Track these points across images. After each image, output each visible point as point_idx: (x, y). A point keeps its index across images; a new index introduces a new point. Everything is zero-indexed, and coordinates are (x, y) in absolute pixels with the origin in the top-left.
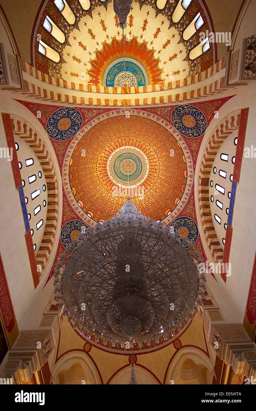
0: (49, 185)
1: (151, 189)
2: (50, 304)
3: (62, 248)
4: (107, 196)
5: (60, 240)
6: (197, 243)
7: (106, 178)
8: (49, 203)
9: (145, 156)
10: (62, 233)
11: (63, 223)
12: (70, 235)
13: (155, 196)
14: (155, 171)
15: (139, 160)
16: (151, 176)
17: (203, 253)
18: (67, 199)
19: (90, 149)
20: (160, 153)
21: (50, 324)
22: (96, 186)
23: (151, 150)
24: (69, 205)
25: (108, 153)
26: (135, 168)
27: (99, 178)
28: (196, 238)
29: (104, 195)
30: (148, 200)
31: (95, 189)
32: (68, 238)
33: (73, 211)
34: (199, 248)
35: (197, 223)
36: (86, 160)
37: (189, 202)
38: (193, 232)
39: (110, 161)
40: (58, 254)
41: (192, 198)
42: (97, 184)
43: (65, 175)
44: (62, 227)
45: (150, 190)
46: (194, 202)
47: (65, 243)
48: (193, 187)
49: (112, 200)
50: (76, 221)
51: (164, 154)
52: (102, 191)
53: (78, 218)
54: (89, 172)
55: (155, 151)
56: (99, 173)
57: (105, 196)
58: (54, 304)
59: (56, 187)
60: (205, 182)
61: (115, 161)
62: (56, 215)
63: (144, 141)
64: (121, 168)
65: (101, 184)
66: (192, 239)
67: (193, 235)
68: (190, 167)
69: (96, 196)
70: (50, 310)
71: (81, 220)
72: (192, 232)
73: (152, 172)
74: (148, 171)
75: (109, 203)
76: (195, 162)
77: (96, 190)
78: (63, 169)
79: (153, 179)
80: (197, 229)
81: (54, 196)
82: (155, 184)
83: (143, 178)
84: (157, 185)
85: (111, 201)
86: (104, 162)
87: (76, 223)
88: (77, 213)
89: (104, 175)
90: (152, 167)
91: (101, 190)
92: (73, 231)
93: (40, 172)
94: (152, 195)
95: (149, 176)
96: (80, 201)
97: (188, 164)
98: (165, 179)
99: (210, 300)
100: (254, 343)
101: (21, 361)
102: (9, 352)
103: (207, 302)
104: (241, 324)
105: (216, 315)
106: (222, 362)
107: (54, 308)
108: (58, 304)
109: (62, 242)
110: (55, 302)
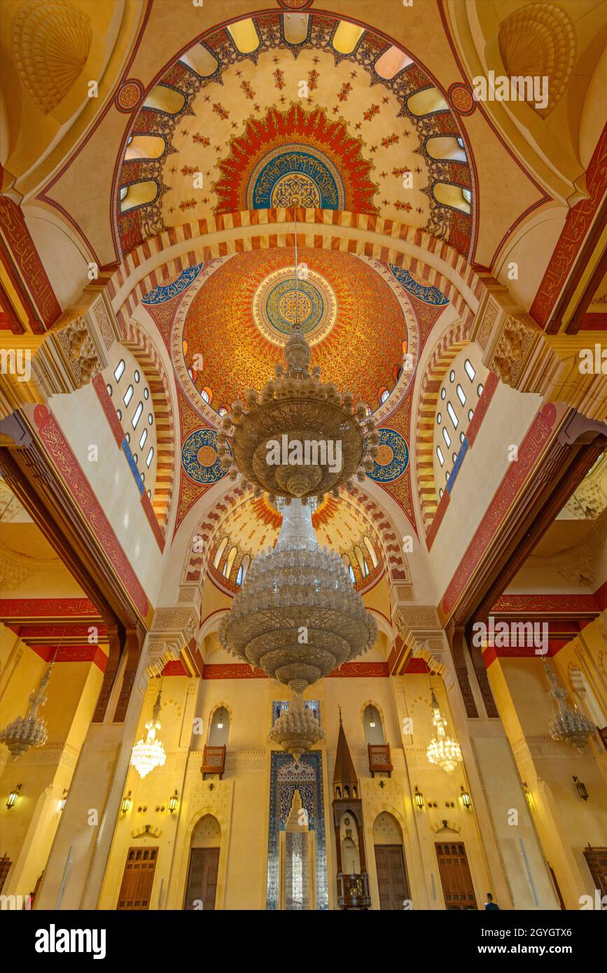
0: (152, 385)
1: (338, 355)
2: (186, 571)
3: (187, 479)
4: (255, 366)
5: (182, 467)
6: (403, 477)
7: (251, 330)
8: (157, 414)
9: (329, 288)
10: (183, 456)
11: (183, 438)
12: (196, 456)
13: (344, 370)
14: (348, 320)
15: (319, 295)
16: (339, 330)
18: (184, 396)
19: (217, 281)
20: (361, 290)
21: (191, 600)
22: (233, 349)
23: (345, 279)
24: (189, 406)
25: (254, 282)
26: (309, 310)
27: (237, 333)
28: (404, 468)
29: (248, 365)
30: (331, 377)
31: (231, 355)
32: (194, 462)
33: (197, 415)
34: (404, 486)
35: (409, 444)
36: (210, 303)
37: (401, 406)
38: (401, 458)
39: (259, 296)
40: (182, 490)
41: (408, 400)
42: (234, 345)
43: (177, 353)
44: (182, 444)
45: (335, 357)
46: (410, 407)
47: (190, 471)
48: (413, 382)
49: (263, 373)
50: (203, 431)
51: (369, 293)
52: (245, 358)
53: (207, 424)
54: (218, 324)
55: (351, 283)
56: (238, 322)
57: (251, 368)
58: (192, 572)
59: (165, 387)
60: (434, 387)
61: (269, 296)
62: (171, 433)
63: (331, 261)
64: (281, 310)
65: (242, 343)
66: (397, 468)
67: (399, 462)
68: (414, 345)
69: (234, 370)
70: (187, 580)
71: (212, 427)
72: (399, 458)
73: (343, 322)
74: (334, 318)
75: (259, 381)
76: (423, 342)
77: (234, 357)
78: (172, 344)
79: (343, 336)
80: (407, 454)
81: (164, 403)
82: (346, 346)
83: (324, 332)
84: (351, 349)
85: (261, 377)
86: (247, 300)
87: (205, 434)
88: (204, 415)
89: (247, 325)
90: (344, 313)
91: (242, 355)
92: (201, 449)
93: (137, 371)
94: (340, 367)
95: (336, 328)
96: (206, 388)
97: (411, 340)
98: (367, 342)
99: (403, 572)
100: (443, 631)
101: (165, 644)
102: (148, 634)
103: (399, 575)
104: (435, 607)
105: (406, 592)
106: (403, 642)
107: (193, 576)
108: (196, 571)
109: (186, 470)
110: (192, 569)
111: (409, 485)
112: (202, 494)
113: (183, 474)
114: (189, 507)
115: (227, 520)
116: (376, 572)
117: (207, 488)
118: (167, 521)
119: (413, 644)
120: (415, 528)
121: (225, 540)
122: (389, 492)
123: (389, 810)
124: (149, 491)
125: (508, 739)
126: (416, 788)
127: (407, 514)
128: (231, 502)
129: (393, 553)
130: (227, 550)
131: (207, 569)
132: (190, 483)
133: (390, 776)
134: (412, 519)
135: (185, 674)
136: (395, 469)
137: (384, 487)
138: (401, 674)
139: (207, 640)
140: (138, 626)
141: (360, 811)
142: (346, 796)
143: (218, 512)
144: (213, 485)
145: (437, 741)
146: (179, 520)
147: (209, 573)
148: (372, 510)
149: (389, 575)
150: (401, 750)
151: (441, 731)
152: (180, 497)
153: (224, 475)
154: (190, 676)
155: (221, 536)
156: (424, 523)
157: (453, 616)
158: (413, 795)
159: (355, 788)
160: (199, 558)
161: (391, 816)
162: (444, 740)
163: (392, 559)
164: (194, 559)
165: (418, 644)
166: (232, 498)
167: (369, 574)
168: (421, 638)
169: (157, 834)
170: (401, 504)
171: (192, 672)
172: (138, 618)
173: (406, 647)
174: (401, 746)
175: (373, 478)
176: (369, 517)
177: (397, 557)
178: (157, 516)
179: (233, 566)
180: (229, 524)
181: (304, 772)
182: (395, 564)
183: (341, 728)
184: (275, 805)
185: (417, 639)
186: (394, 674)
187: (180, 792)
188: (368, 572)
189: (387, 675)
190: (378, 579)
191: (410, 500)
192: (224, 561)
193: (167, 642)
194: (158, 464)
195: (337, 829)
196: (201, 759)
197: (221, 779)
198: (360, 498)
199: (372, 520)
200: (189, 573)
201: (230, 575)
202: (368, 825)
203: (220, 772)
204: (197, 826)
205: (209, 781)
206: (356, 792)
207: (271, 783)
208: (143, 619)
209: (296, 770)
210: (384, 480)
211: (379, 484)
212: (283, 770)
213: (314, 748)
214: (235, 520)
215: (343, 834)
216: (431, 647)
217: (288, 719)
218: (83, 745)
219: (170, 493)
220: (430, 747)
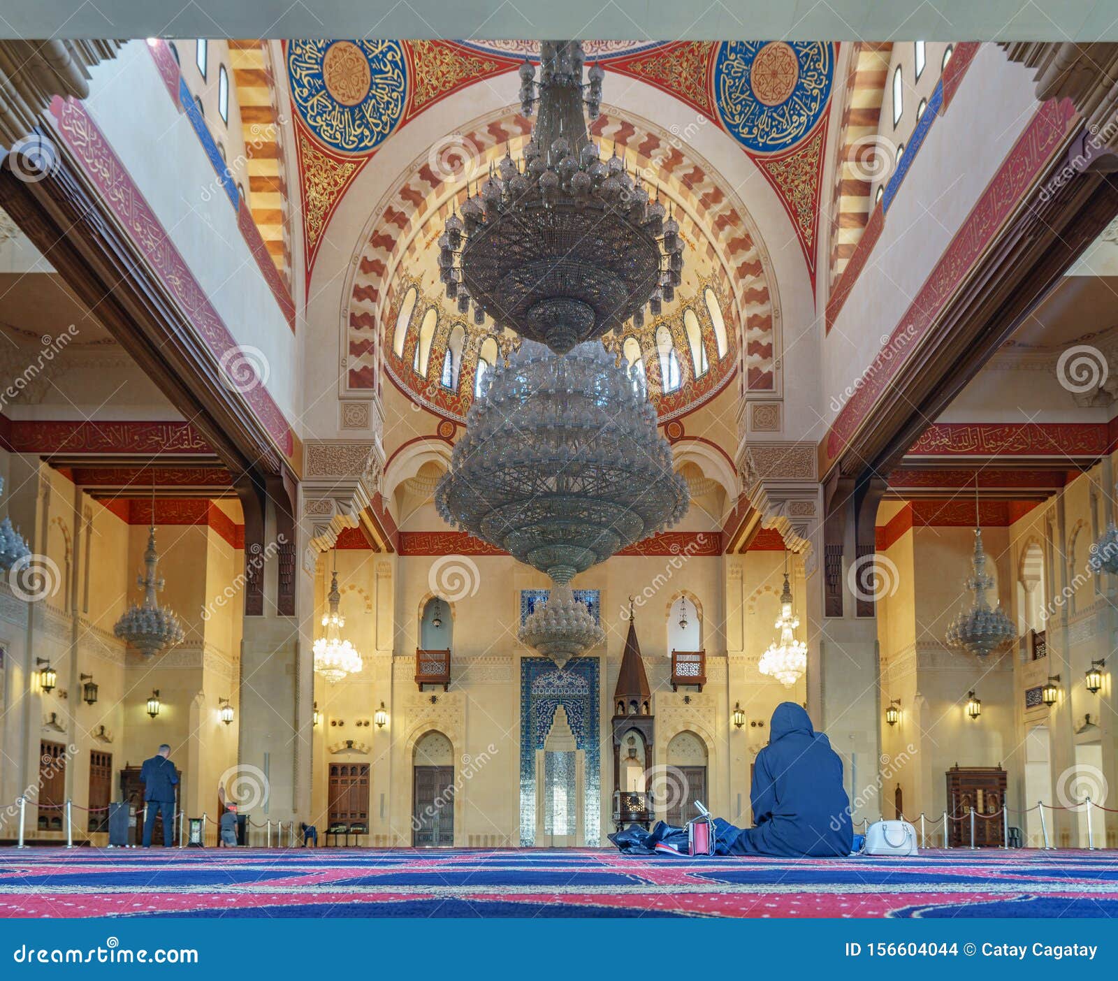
2: (345, 367)
3: (311, 143)
5: (294, 112)
6: (810, 142)
10: (291, 77)
12: (321, 76)
17: (815, 191)
21: (365, 425)
28: (816, 116)
32: (318, 92)
34: (811, 164)
35: (838, 45)
38: (813, 85)
40: (304, 173)
44: (284, 43)
47: (315, 121)
58: (357, 370)
66: (800, 115)
67: (807, 97)
70: (351, 386)
72: (810, 84)
80: (830, 77)
99: (770, 374)
100: (820, 487)
101: (333, 502)
102: (300, 486)
103: (761, 381)
104: (814, 443)
105: (768, 415)
106: (749, 503)
107: (361, 379)
108: (365, 368)
109: (305, 115)
110: (356, 364)
111: (820, 166)
112: (350, 180)
113: (299, 131)
114: (326, 217)
115: (411, 248)
116: (720, 367)
117: (359, 166)
118: (289, 258)
119: (764, 507)
120: (813, 276)
121: (412, 293)
122: (771, 179)
123: (693, 728)
124: (240, 185)
125: (877, 644)
126: (737, 705)
127: (802, 239)
128: (417, 204)
129: (757, 332)
130: (417, 315)
131: (383, 361)
132: (320, 155)
133: (700, 690)
134: (810, 253)
135: (368, 547)
136: (795, 118)
137: (764, 167)
138: (742, 551)
139: (399, 492)
140: (283, 474)
141: (651, 729)
142: (632, 711)
143: (389, 229)
144: (370, 156)
145: (778, 646)
146: (311, 251)
147: (389, 368)
148: (727, 228)
149: (742, 379)
150: (723, 659)
151: (787, 633)
152: (304, 192)
153: (392, 126)
154: (379, 550)
155: (401, 285)
156: (831, 266)
157: (840, 463)
158: (731, 712)
159: (646, 703)
160: (367, 340)
161: (695, 735)
162: (788, 645)
163: (754, 347)
164: (357, 342)
165: (771, 508)
166: (418, 193)
167: (708, 372)
168: (777, 498)
169: (364, 750)
170: (794, 214)
171: (381, 544)
172: (281, 461)
173: (752, 511)
174: (723, 653)
175: (744, 141)
176: (721, 247)
177: (764, 343)
178: (269, 248)
179: (432, 351)
180: (415, 256)
181: (571, 683)
182: (757, 357)
183: (632, 629)
184: (528, 722)
185: (771, 500)
186: (730, 551)
187: (388, 704)
188: (706, 367)
189: (718, 552)
190: (722, 383)
191: (815, 208)
192: (413, 339)
193: (337, 499)
194: (242, 108)
195: (616, 749)
196: (414, 666)
197: (446, 689)
198: (706, 195)
199: (725, 252)
200: (352, 372)
201: (429, 369)
202: (660, 744)
203: (444, 681)
204: (418, 742)
205: (428, 694)
206: (647, 708)
207: (523, 697)
208: (289, 461)
209: (558, 682)
210: (766, 148)
211: (753, 157)
212: (541, 681)
213: (586, 653)
214: (428, 245)
215: (624, 752)
216: (794, 513)
217: (546, 614)
218: (242, 643)
219: (283, 188)
220: (767, 654)
